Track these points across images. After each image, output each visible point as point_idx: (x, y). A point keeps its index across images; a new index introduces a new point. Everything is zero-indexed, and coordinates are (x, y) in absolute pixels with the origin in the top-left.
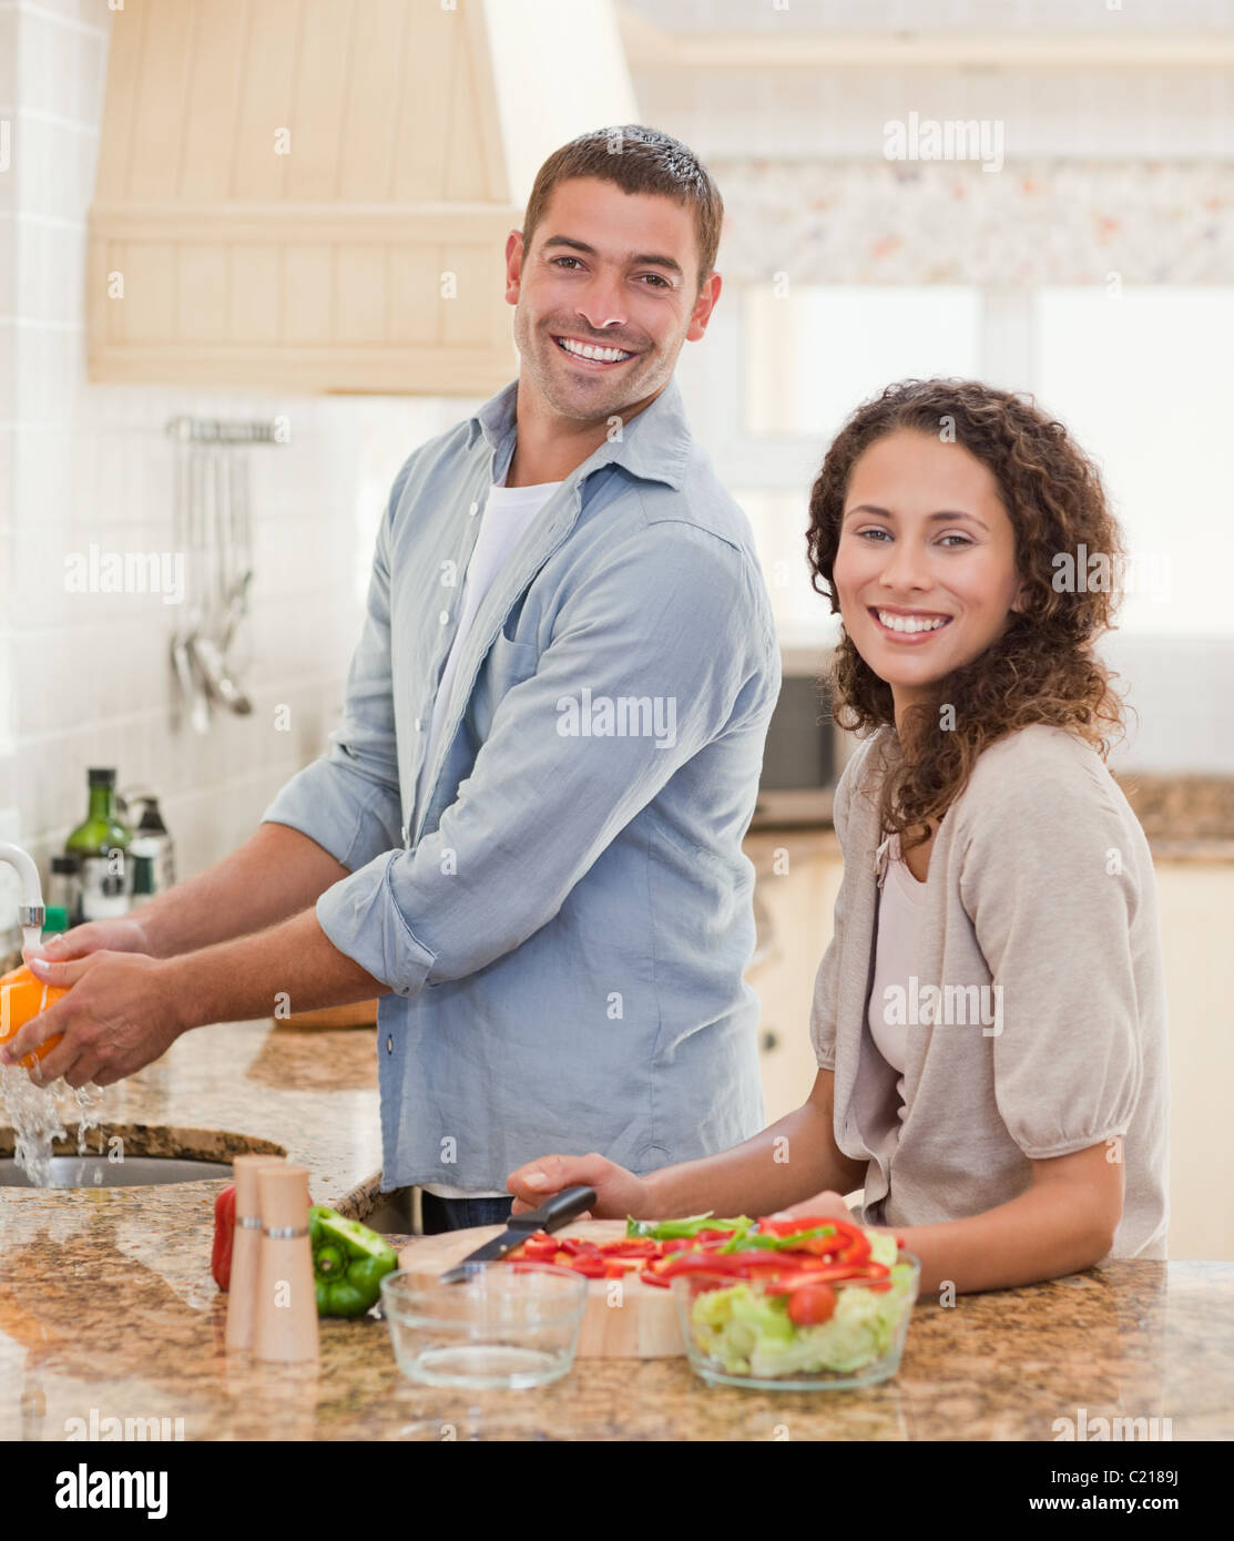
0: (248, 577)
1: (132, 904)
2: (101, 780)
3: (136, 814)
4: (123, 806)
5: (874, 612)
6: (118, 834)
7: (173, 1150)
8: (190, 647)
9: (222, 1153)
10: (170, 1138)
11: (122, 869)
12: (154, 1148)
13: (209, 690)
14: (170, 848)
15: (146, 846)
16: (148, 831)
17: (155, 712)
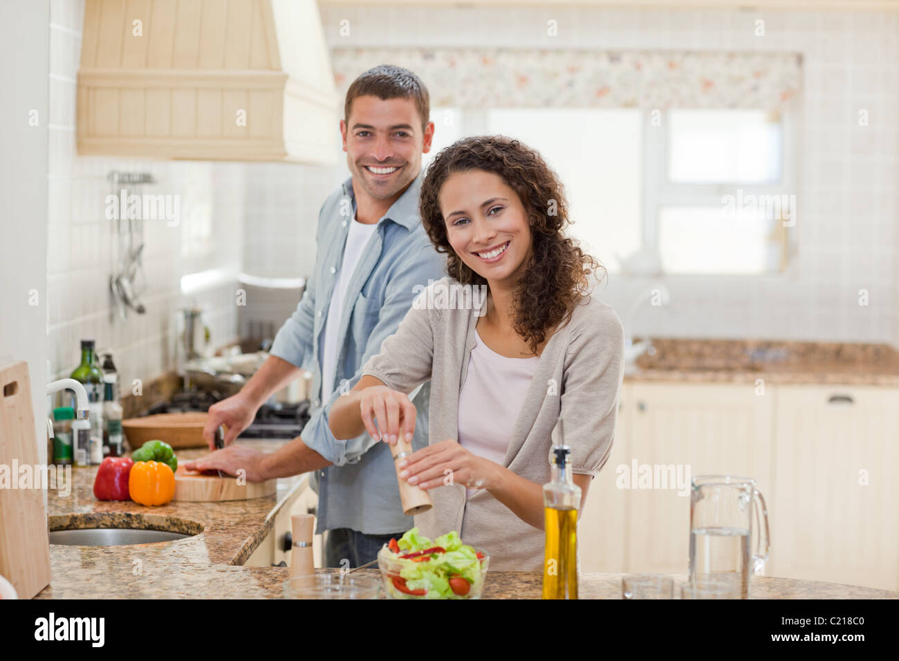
0: (141, 247)
1: (104, 407)
2: (87, 346)
3: (102, 361)
4: (97, 359)
5: (477, 254)
6: (95, 372)
7: (145, 526)
8: (118, 282)
9: (169, 527)
10: (143, 520)
11: (100, 390)
12: (135, 525)
13: (126, 301)
14: (118, 378)
15: (110, 378)
16: (109, 370)
17: (104, 313)
